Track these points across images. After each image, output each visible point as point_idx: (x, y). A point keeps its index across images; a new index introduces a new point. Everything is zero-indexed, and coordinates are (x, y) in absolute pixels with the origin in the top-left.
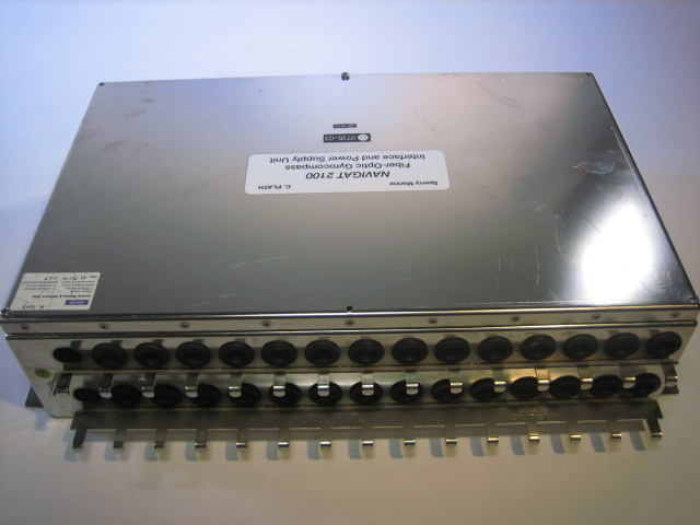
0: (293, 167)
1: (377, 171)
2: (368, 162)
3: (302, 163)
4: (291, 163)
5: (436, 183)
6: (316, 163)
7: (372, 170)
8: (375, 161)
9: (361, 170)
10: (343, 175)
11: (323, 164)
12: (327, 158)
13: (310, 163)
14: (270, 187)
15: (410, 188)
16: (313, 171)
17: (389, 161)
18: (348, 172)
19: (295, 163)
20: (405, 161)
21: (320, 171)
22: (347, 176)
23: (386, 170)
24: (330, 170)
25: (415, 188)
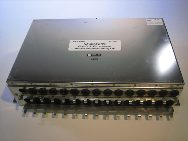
0: (109, 46)
1: (87, 45)
2: (89, 48)
3: (107, 48)
4: (110, 48)
5: (73, 42)
6: (103, 48)
7: (88, 45)
8: (87, 48)
9: (91, 45)
10: (96, 44)
11: (101, 47)
12: (100, 49)
13: (104, 48)
14: (114, 41)
15: (80, 40)
16: (104, 45)
17: (83, 48)
18: (95, 45)
19: (108, 48)
20: (79, 47)
21: (102, 45)
22: (95, 44)
23: (85, 45)
24: (99, 45)
25: (78, 41)
